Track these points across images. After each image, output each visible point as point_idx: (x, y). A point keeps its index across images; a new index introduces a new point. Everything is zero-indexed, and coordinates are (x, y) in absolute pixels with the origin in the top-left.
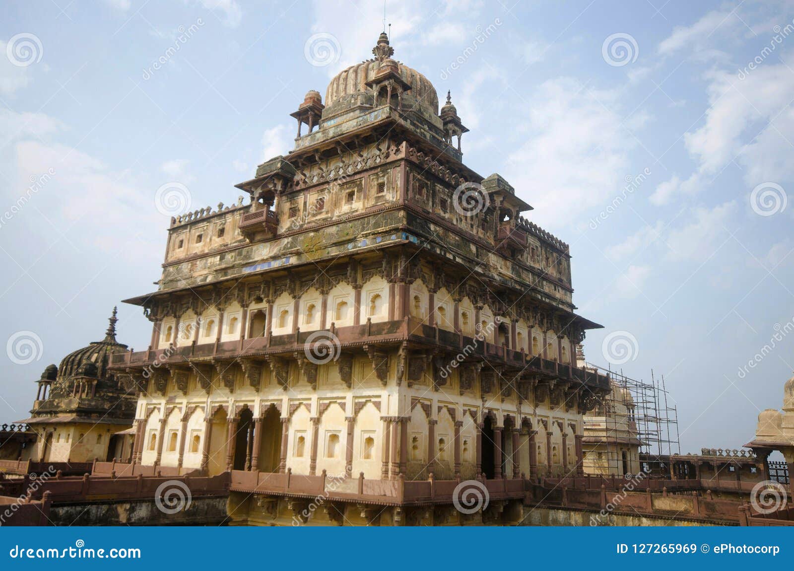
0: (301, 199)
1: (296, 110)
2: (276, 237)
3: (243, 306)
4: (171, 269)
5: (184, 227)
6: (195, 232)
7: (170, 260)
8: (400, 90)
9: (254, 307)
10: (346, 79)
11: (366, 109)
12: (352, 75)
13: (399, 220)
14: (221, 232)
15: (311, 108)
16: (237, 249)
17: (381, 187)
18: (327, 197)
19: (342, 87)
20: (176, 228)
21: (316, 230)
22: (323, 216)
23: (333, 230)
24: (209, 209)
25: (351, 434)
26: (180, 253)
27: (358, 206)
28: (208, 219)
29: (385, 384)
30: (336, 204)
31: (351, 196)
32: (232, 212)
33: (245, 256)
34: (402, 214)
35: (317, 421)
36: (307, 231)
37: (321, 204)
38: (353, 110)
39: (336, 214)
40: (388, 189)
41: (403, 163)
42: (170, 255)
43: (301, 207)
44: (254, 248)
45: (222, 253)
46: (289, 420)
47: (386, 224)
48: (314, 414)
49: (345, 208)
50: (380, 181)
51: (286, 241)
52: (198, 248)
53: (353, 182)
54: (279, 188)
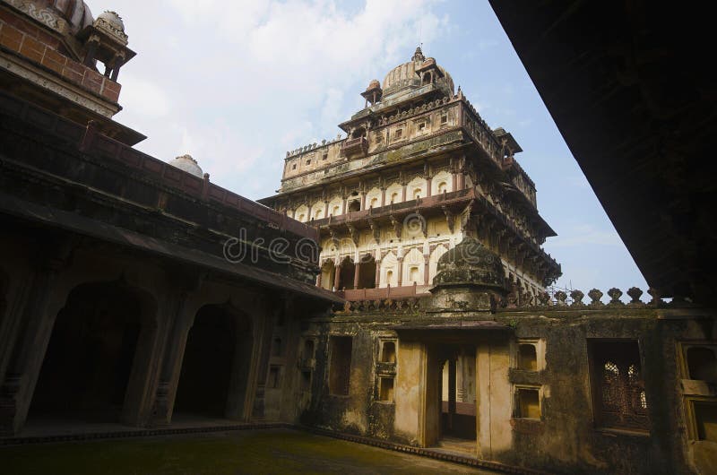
0: (384, 132)
1: (364, 91)
2: (367, 156)
3: (344, 198)
4: (288, 182)
5: (297, 156)
6: (305, 159)
7: (286, 177)
8: (437, 76)
9: (351, 198)
10: (400, 71)
11: (416, 88)
12: (404, 69)
13: (459, 136)
14: (325, 157)
15: (374, 90)
16: (339, 165)
17: (444, 119)
18: (403, 129)
19: (397, 76)
20: (289, 158)
21: (396, 148)
22: (402, 140)
23: (410, 147)
24: (315, 144)
25: (427, 265)
26: (295, 172)
27: (427, 131)
28: (315, 150)
29: (453, 233)
30: (411, 132)
31: (422, 126)
32: (334, 144)
33: (344, 169)
34: (460, 132)
35: (401, 260)
36: (391, 149)
37: (399, 132)
38: (406, 88)
39: (411, 138)
40: (450, 119)
41: (460, 103)
42: (287, 174)
43: (385, 136)
44: (351, 163)
45: (326, 169)
46: (380, 262)
47: (450, 139)
48: (400, 255)
49: (418, 134)
50: (444, 115)
51: (373, 157)
52: (308, 168)
53: (423, 118)
54: (369, 126)
